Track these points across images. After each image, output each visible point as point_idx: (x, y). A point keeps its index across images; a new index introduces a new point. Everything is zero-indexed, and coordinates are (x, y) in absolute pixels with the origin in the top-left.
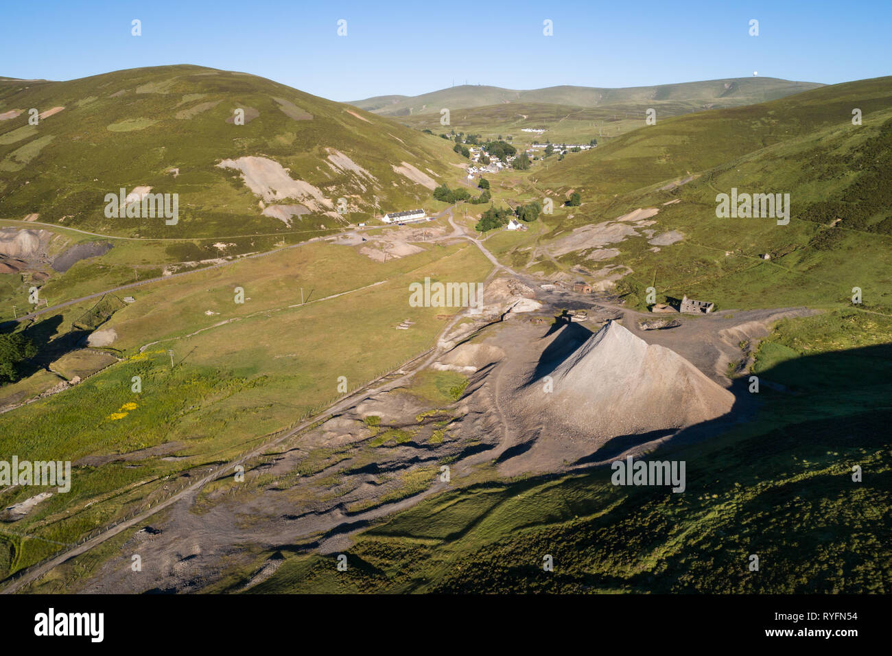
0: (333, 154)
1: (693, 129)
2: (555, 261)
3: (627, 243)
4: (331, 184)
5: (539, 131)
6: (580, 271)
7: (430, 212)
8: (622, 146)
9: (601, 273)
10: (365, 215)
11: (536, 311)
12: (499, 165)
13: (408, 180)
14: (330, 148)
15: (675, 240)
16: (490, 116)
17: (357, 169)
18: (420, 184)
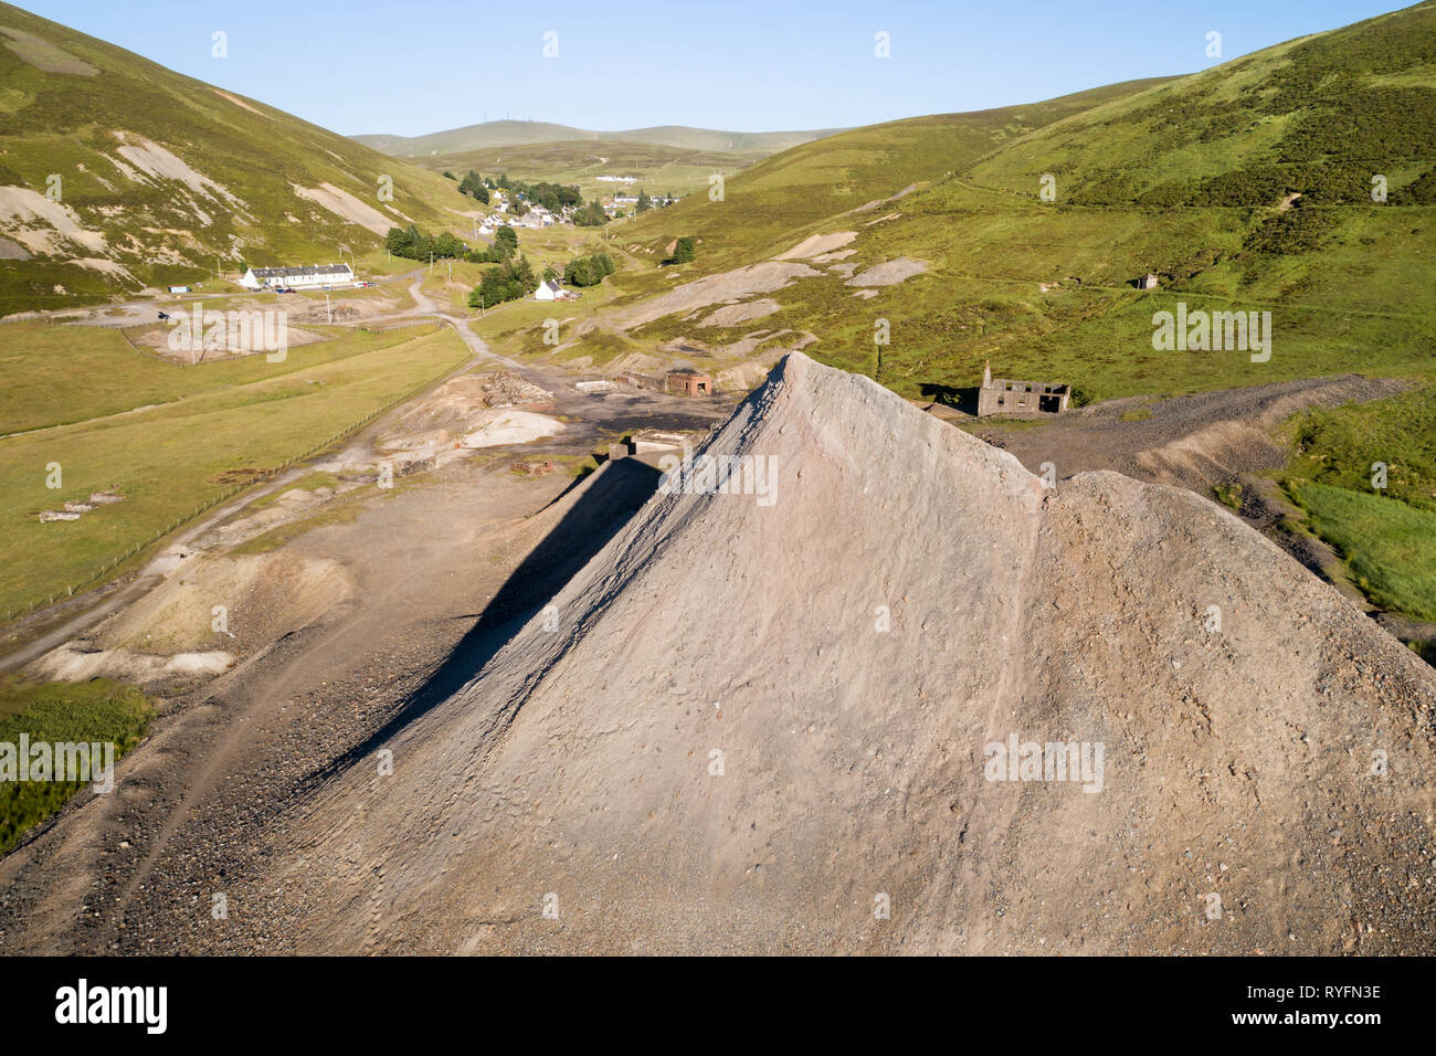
0: (132, 144)
1: (893, 141)
2: (626, 338)
3: (796, 289)
4: (112, 201)
5: (627, 179)
6: (684, 348)
7: (367, 275)
8: (770, 170)
9: (734, 350)
10: (194, 272)
11: (542, 441)
12: (548, 218)
13: (326, 213)
14: (127, 132)
15: (909, 274)
16: (544, 158)
17: (195, 179)
18: (358, 225)
